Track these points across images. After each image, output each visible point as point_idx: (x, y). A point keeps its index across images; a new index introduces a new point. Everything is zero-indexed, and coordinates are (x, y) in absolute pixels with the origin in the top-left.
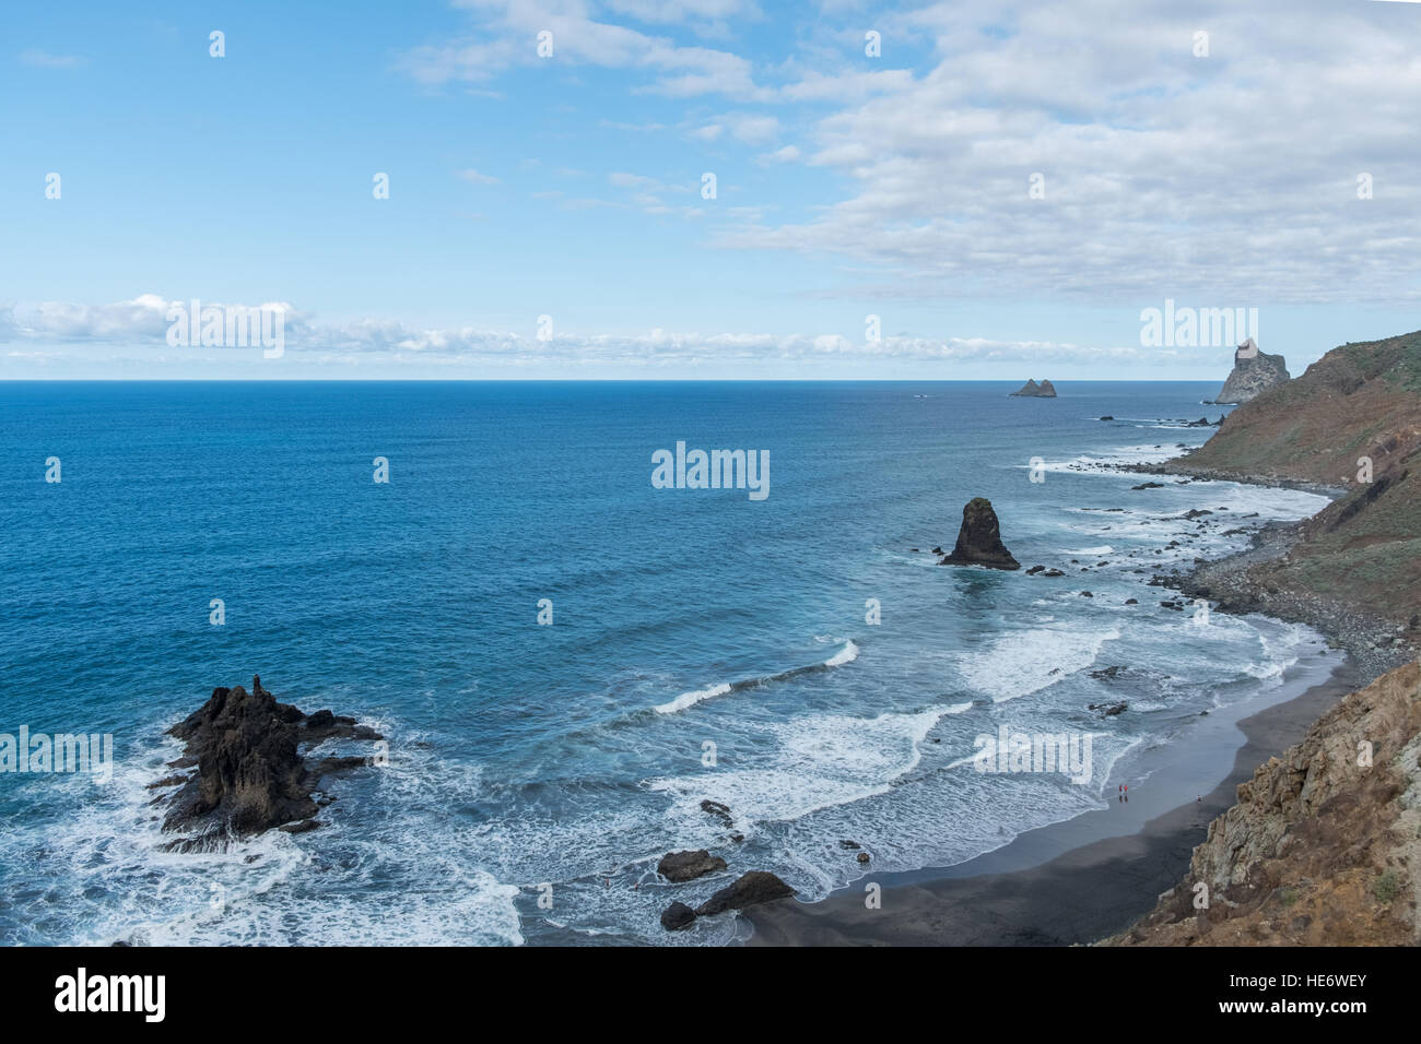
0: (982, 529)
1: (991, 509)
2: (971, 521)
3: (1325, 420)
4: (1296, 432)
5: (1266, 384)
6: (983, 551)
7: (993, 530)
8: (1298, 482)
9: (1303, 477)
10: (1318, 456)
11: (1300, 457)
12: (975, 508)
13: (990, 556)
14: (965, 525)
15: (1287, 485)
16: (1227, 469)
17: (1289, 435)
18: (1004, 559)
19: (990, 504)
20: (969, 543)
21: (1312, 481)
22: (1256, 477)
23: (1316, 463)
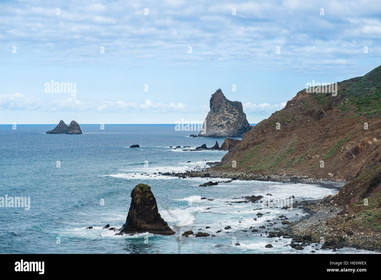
0: (147, 207)
1: (150, 192)
2: (138, 201)
3: (308, 137)
4: (292, 145)
5: (231, 122)
6: (148, 223)
7: (154, 207)
8: (301, 178)
9: (304, 175)
10: (311, 161)
11: (300, 161)
12: (141, 191)
13: (153, 226)
14: (133, 204)
15: (295, 180)
16: (252, 172)
17: (287, 148)
18: (163, 228)
19: (150, 188)
20: (137, 218)
21: (310, 177)
22: (273, 177)
23: (311, 165)
